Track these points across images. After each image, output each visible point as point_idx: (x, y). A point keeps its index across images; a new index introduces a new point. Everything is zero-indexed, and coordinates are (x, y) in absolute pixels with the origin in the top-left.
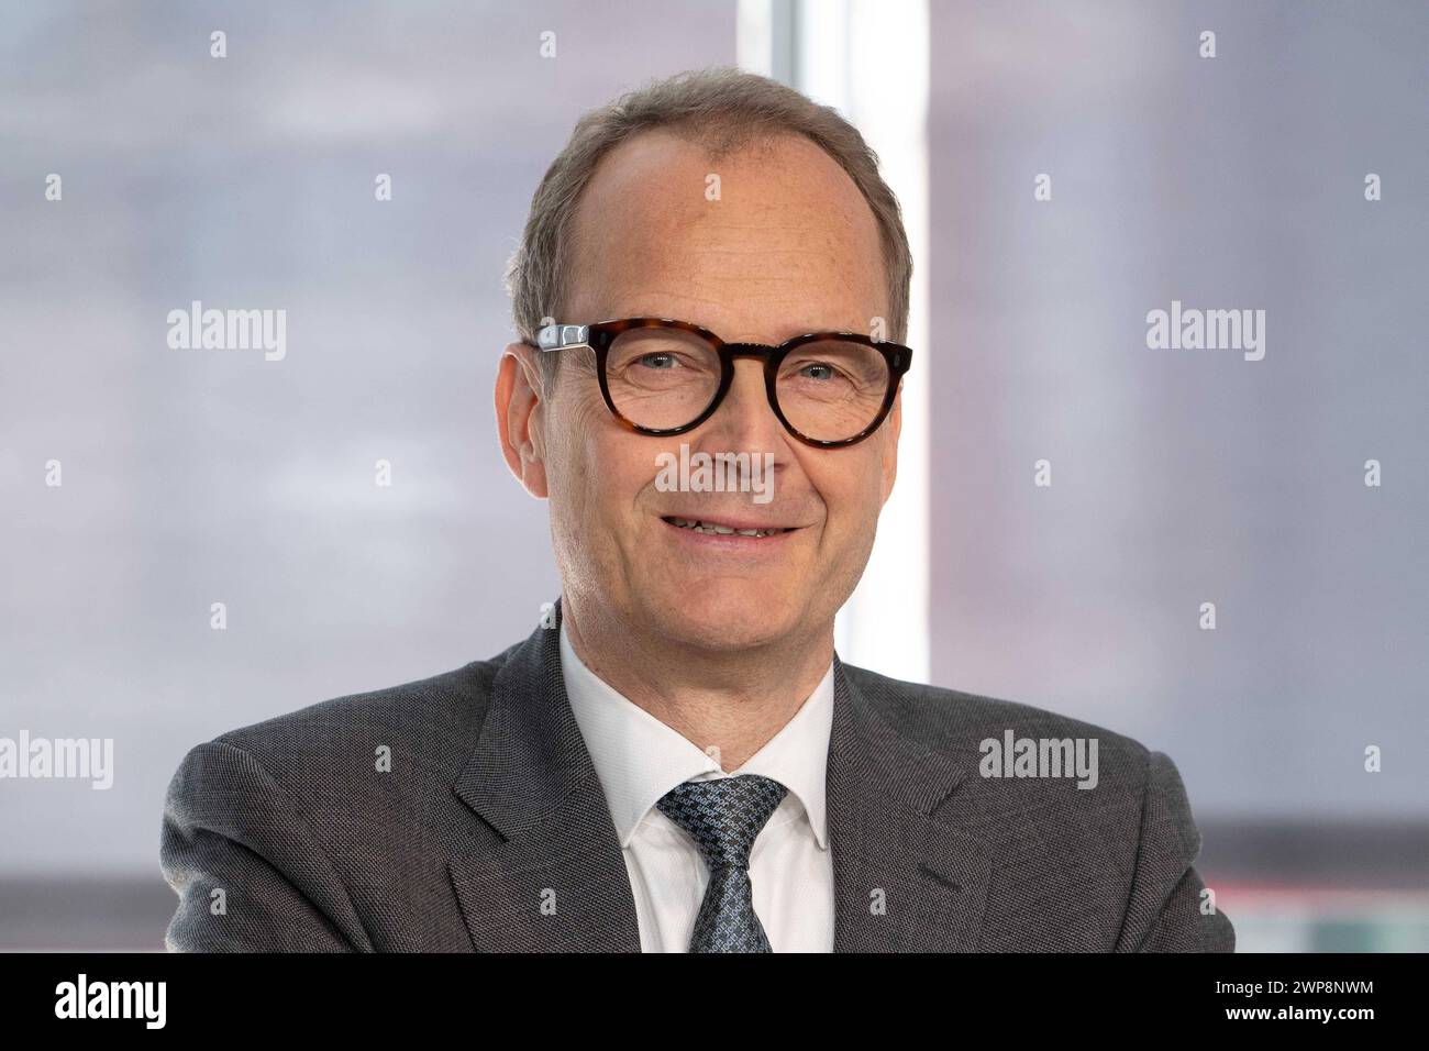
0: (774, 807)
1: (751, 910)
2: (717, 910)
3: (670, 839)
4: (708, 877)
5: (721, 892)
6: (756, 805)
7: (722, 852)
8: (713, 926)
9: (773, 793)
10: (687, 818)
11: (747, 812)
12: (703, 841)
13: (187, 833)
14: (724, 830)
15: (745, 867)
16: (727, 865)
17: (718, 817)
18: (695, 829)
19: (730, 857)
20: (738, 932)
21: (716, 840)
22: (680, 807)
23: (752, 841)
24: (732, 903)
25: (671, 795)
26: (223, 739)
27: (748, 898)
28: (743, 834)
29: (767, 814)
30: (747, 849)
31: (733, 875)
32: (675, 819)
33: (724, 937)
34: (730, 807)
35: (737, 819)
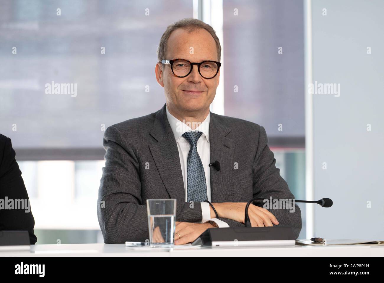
0: (200, 136)
1: (197, 152)
2: (192, 152)
3: (184, 141)
4: (190, 147)
5: (192, 149)
6: (198, 135)
7: (192, 143)
8: (191, 155)
9: (200, 133)
10: (187, 138)
11: (196, 136)
12: (189, 141)
13: (107, 141)
14: (193, 139)
15: (196, 145)
16: (193, 145)
17: (192, 137)
18: (188, 139)
19: (194, 144)
20: (195, 156)
21: (191, 141)
22: (186, 136)
23: (197, 141)
24: (194, 151)
25: (184, 134)
26: (113, 126)
27: (197, 150)
28: (196, 140)
29: (200, 137)
30: (196, 142)
31: (194, 147)
32: (185, 138)
33: (193, 156)
34: (194, 136)
35: (195, 138)
